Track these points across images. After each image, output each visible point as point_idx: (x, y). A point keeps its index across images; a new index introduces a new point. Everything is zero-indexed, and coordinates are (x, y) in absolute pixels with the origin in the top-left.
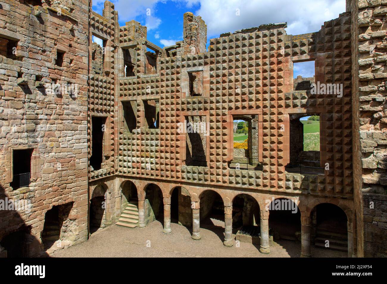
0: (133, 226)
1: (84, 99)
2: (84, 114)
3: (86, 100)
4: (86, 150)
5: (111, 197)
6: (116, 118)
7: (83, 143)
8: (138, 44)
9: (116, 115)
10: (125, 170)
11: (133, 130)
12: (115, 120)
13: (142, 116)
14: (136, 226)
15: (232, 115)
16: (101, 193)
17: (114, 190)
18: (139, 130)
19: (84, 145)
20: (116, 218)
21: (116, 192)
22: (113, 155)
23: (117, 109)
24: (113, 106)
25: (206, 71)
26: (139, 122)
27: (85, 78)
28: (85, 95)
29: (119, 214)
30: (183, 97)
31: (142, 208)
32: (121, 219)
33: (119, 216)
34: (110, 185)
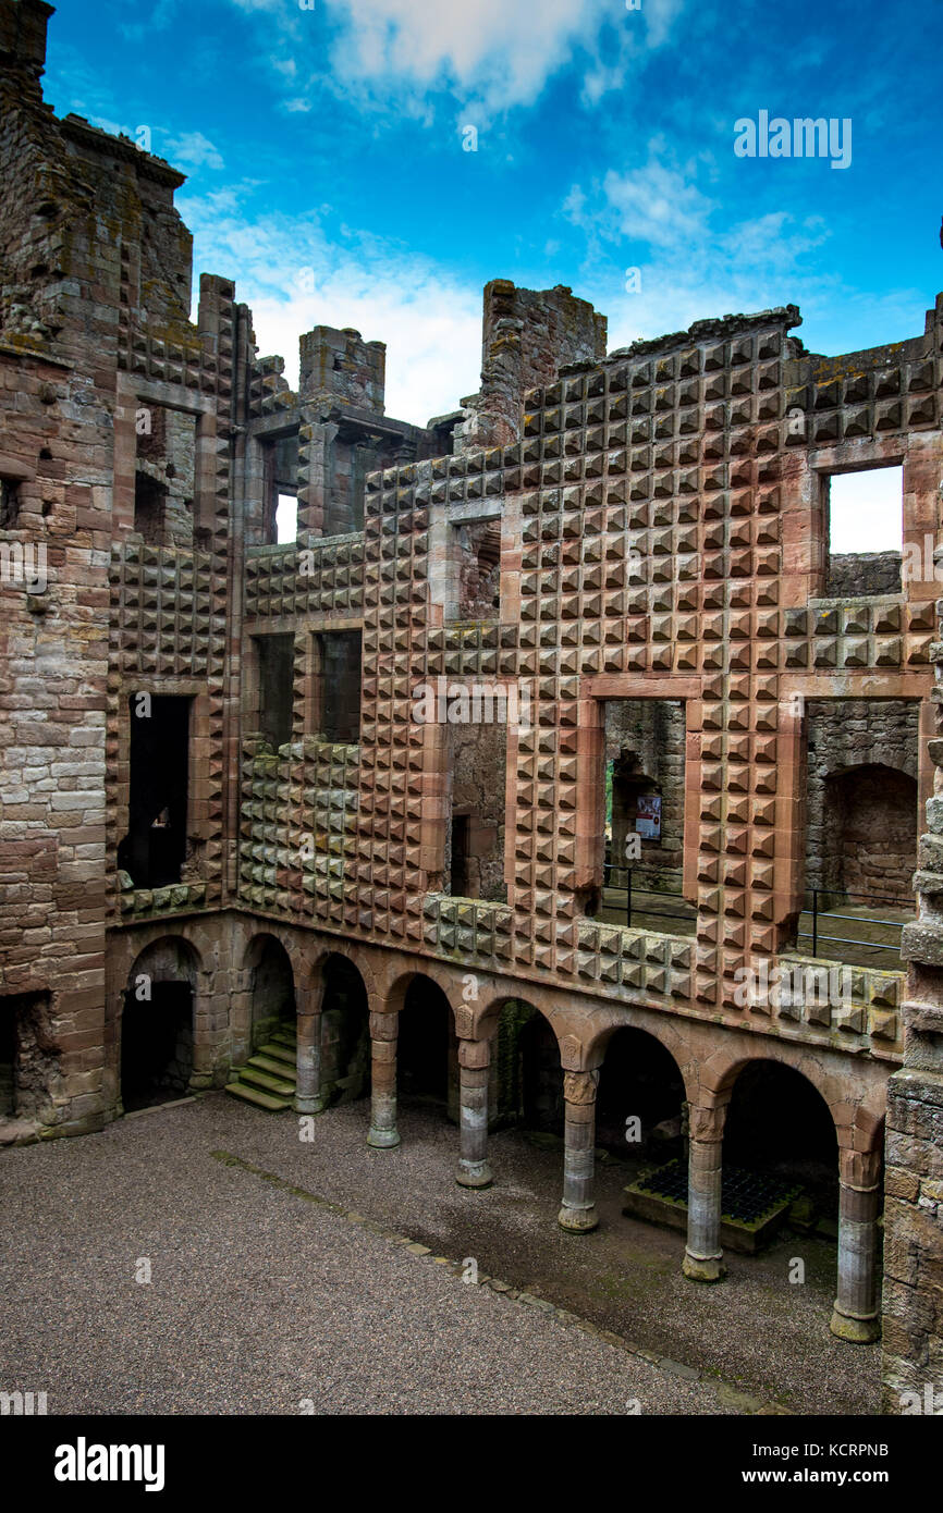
0: (275, 1103)
1: (93, 636)
2: (91, 689)
3: (101, 637)
4: (97, 815)
5: (211, 990)
6: (234, 700)
7: (90, 789)
8: (303, 421)
9: (234, 688)
10: (258, 894)
11: (281, 747)
12: (230, 707)
13: (310, 694)
14: (286, 1104)
15: (594, 697)
16: (175, 970)
17: (223, 964)
18: (298, 747)
19: (89, 798)
20: (232, 1068)
21: (231, 973)
22: (217, 837)
23: (235, 667)
24: (221, 653)
25: (511, 519)
26: (300, 718)
27: (100, 563)
28: (96, 619)
29: (241, 1054)
30: (433, 621)
31: (308, 1042)
32: (248, 1074)
33: (240, 1061)
34: (209, 946)
